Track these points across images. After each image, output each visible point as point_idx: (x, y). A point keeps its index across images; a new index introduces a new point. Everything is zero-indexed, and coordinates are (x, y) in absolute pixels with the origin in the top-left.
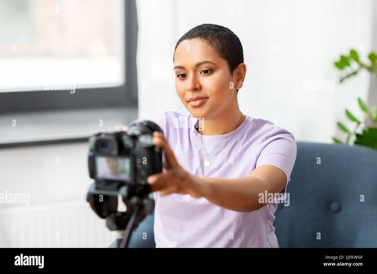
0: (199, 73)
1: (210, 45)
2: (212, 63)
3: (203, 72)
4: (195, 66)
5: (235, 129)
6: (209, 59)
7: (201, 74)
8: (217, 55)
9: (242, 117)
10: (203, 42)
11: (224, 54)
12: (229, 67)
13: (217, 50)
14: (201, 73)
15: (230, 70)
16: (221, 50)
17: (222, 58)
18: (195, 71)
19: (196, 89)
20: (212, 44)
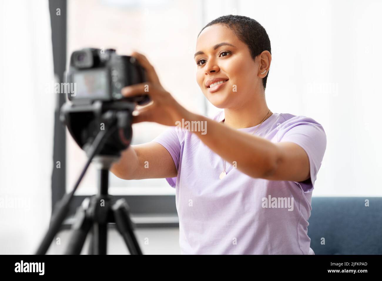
0: (218, 57)
1: (229, 28)
2: (231, 45)
3: (222, 56)
4: (213, 49)
5: (261, 123)
6: (228, 41)
7: (220, 58)
8: (236, 38)
9: (269, 113)
10: (223, 25)
11: (244, 38)
12: (250, 52)
13: (237, 34)
14: (220, 56)
15: (251, 55)
16: (241, 33)
17: (243, 42)
18: (214, 54)
19: (214, 71)
20: (232, 27)
